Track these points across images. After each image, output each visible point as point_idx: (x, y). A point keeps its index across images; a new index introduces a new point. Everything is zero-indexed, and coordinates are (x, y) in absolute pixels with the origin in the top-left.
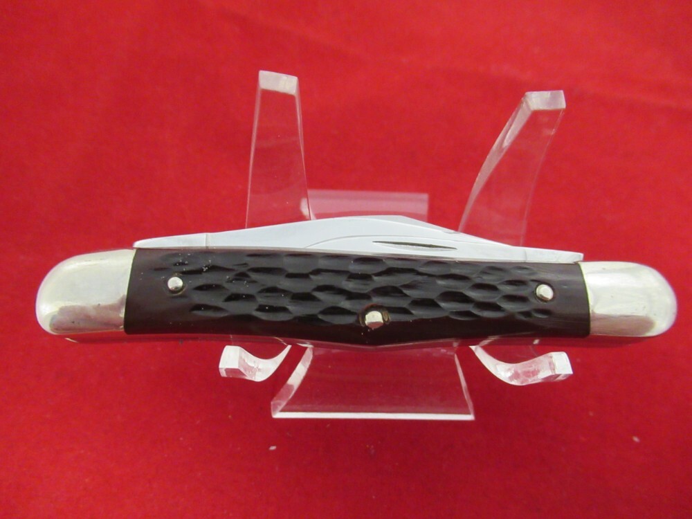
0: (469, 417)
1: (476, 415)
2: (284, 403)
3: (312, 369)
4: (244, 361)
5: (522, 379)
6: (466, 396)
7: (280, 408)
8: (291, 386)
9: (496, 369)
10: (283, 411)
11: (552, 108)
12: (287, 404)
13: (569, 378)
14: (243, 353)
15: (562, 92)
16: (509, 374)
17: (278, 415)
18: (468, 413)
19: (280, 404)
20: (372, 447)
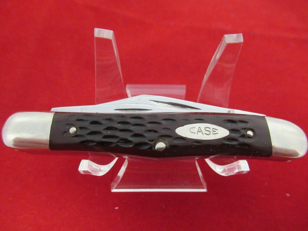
0: (204, 190)
1: (208, 189)
2: (116, 185)
3: (128, 169)
4: (91, 166)
5: (227, 173)
6: (202, 180)
7: (115, 187)
8: (119, 177)
9: (215, 168)
10: (116, 188)
11: (237, 42)
12: (117, 186)
13: (248, 173)
14: (91, 163)
15: (241, 34)
16: (221, 170)
17: (114, 190)
18: (203, 188)
19: (114, 185)
20: (164, 205)
